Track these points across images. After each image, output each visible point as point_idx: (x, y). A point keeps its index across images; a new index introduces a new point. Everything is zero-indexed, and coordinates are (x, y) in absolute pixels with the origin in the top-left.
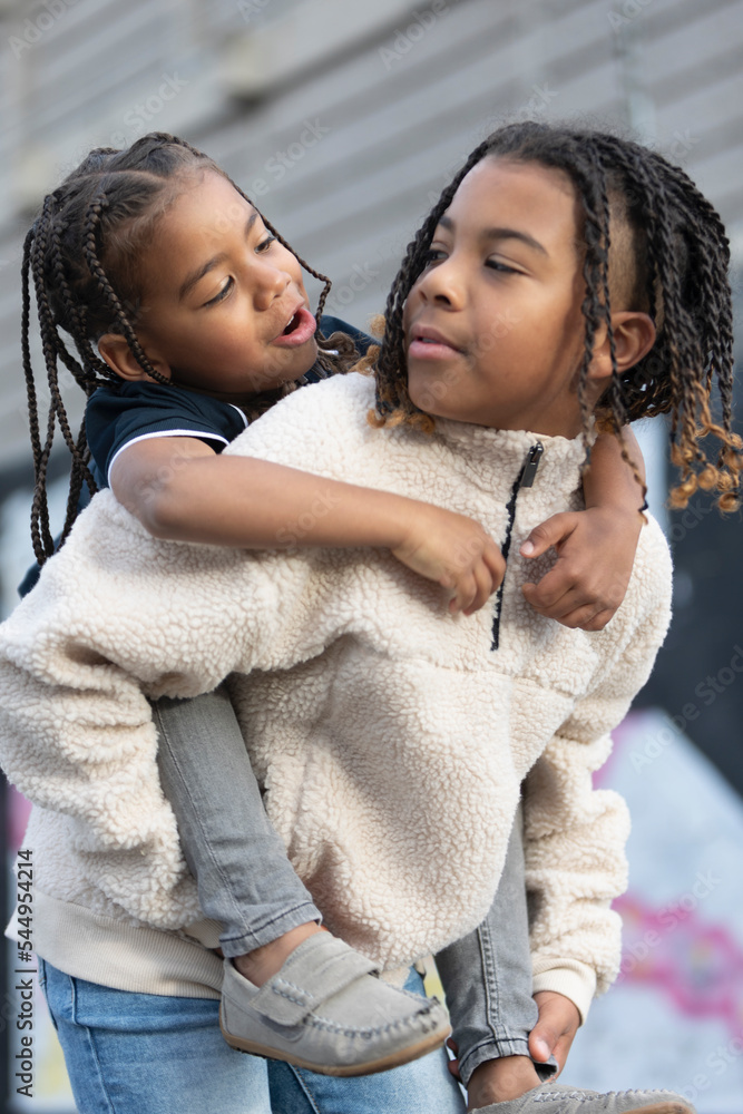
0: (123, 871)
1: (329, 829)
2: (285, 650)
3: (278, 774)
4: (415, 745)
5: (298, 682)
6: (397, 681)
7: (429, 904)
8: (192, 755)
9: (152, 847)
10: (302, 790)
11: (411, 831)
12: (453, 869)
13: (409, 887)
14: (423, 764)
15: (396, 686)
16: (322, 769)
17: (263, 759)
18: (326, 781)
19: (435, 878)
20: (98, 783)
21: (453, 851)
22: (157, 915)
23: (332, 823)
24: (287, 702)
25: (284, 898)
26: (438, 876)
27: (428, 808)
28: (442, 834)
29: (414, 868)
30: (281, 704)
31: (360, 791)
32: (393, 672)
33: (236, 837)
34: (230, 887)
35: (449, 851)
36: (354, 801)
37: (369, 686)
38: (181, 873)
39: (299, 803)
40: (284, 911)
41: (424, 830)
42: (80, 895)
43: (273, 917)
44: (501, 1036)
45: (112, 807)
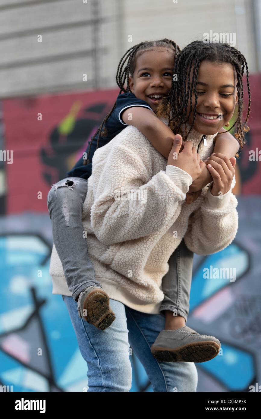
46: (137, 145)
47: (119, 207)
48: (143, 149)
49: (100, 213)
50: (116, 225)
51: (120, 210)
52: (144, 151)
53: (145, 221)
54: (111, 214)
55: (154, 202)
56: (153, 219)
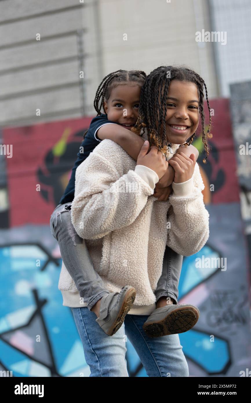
46: (110, 153)
47: (96, 201)
48: (115, 156)
49: (79, 208)
50: (94, 218)
51: (96, 203)
52: (117, 158)
53: (118, 213)
54: (89, 208)
55: (125, 195)
56: (125, 211)
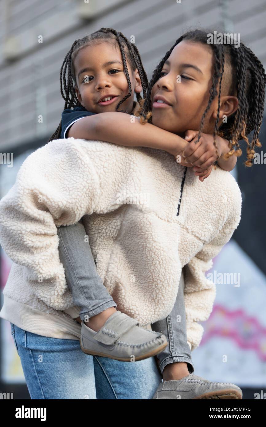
0: (45, 288)
1: (118, 278)
2: (105, 205)
3: (101, 258)
4: (150, 246)
5: (110, 222)
6: (145, 221)
7: (152, 306)
8: (71, 247)
9: (55, 279)
10: (109, 264)
11: (147, 280)
12: (162, 294)
13: (146, 299)
14: (153, 254)
15: (144, 223)
16: (117, 256)
17: (95, 252)
18: (118, 261)
19: (155, 297)
20: (36, 255)
21: (163, 288)
22: (56, 304)
23: (119, 276)
24: (106, 229)
25: (103, 298)
26: (156, 296)
27: (154, 271)
28: (159, 281)
29: (148, 293)
30: (103, 230)
31: (130, 265)
32: (144, 217)
33: (86, 276)
34: (84, 294)
35: (161, 288)
36: (127, 268)
37: (135, 223)
38: (66, 289)
39: (108, 269)
40: (103, 303)
41: (152, 280)
42: (28, 301)
43: (99, 305)
44: (174, 355)
45: (41, 264)
